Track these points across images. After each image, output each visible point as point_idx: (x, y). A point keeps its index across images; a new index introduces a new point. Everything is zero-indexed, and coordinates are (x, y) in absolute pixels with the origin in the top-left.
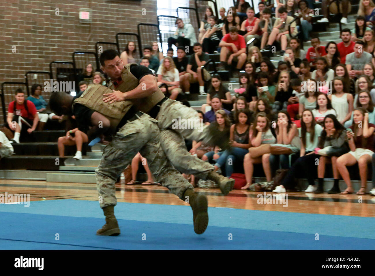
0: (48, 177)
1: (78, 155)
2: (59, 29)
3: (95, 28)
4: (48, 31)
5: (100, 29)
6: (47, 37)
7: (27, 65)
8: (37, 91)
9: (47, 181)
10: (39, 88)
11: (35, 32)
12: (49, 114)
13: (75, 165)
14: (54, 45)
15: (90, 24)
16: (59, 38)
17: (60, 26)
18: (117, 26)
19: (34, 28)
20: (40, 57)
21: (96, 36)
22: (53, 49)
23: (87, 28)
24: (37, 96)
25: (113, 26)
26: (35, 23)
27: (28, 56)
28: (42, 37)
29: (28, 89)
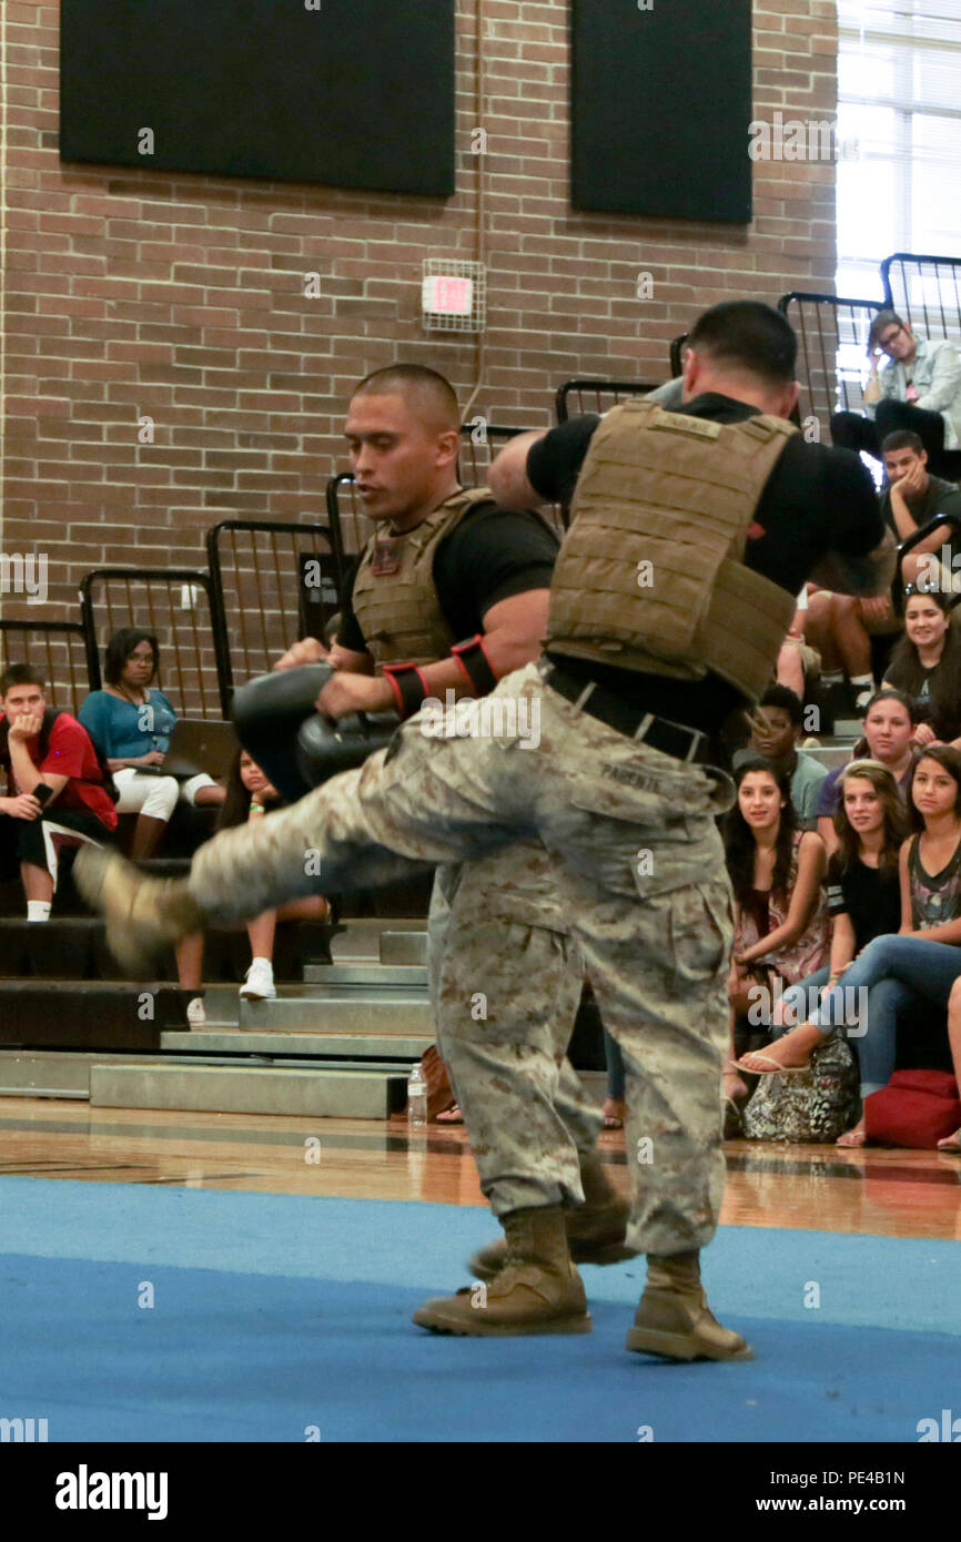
0: (95, 1082)
1: (260, 977)
2: (315, 364)
3: (507, 359)
4: (256, 369)
5: (529, 360)
6: (249, 401)
7: (145, 536)
8: (134, 667)
9: (93, 1101)
10: (143, 648)
11: (194, 376)
12: (182, 779)
13: (242, 1028)
14: (292, 444)
15: (476, 338)
16: (311, 404)
17: (321, 345)
18: (618, 347)
19: (183, 355)
20: (212, 500)
21: (506, 397)
22: (281, 462)
23: (464, 355)
24: (137, 689)
25: (598, 345)
26: (192, 334)
27: (151, 496)
28: (227, 399)
29: (92, 654)
